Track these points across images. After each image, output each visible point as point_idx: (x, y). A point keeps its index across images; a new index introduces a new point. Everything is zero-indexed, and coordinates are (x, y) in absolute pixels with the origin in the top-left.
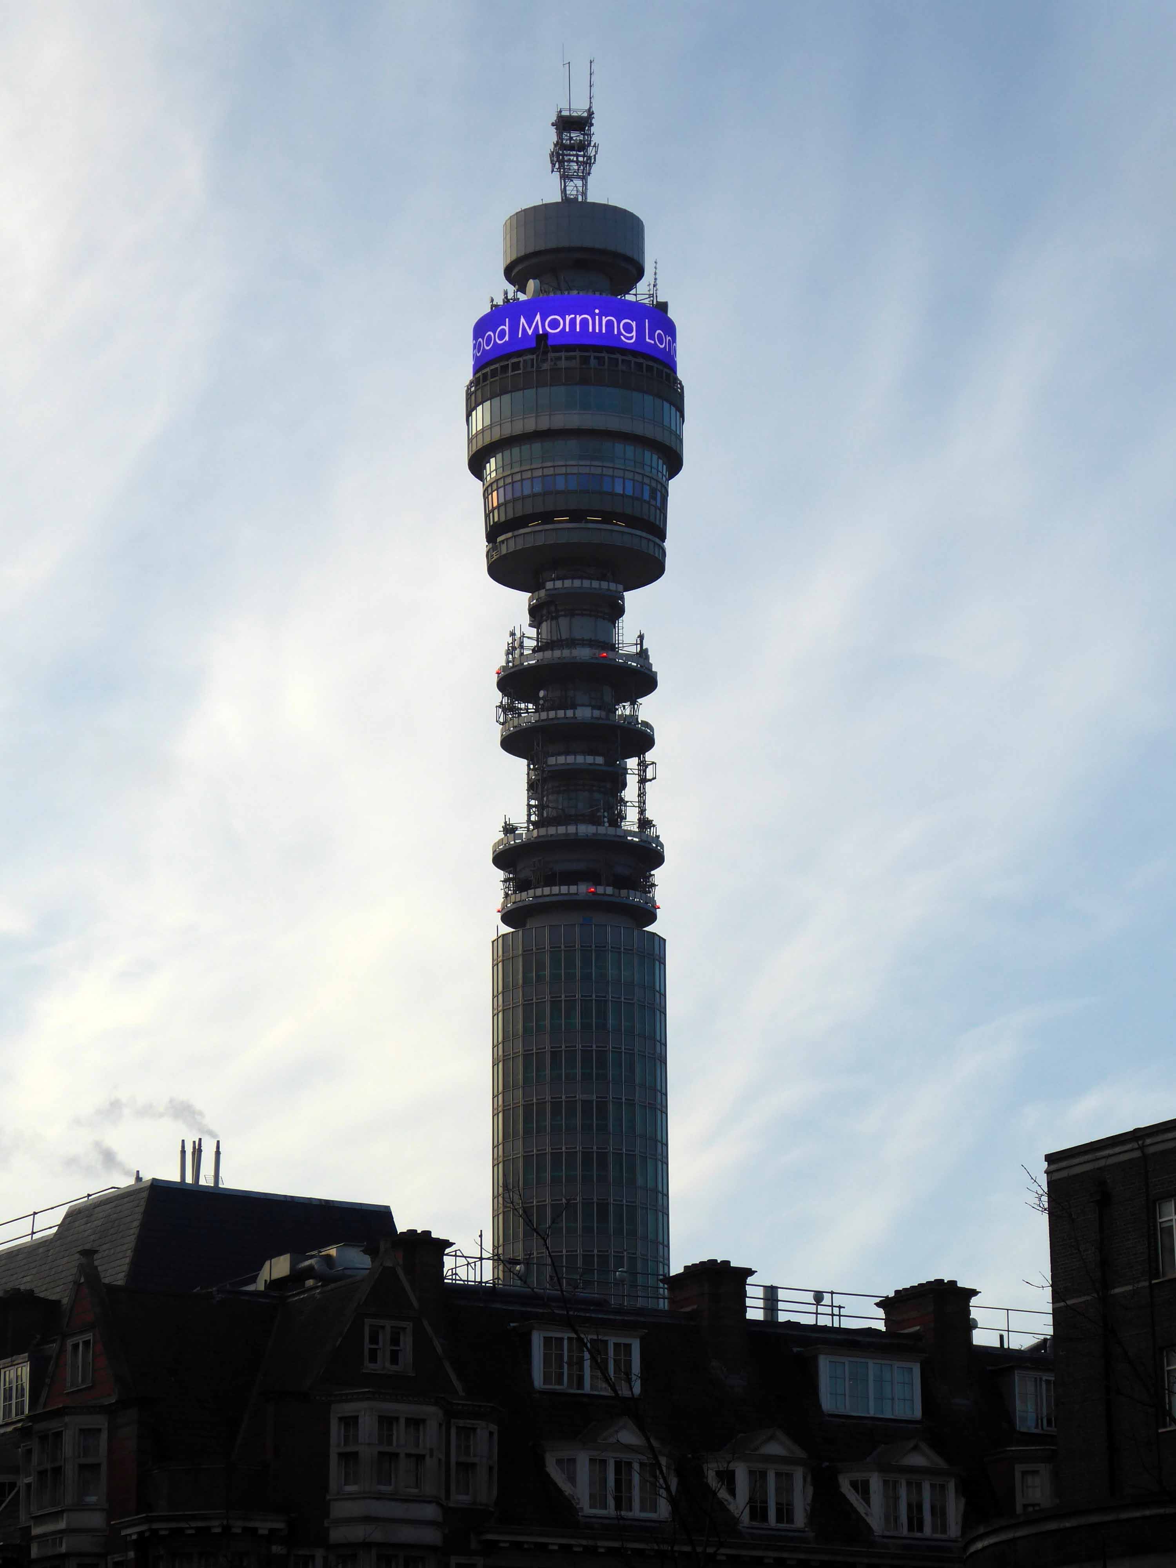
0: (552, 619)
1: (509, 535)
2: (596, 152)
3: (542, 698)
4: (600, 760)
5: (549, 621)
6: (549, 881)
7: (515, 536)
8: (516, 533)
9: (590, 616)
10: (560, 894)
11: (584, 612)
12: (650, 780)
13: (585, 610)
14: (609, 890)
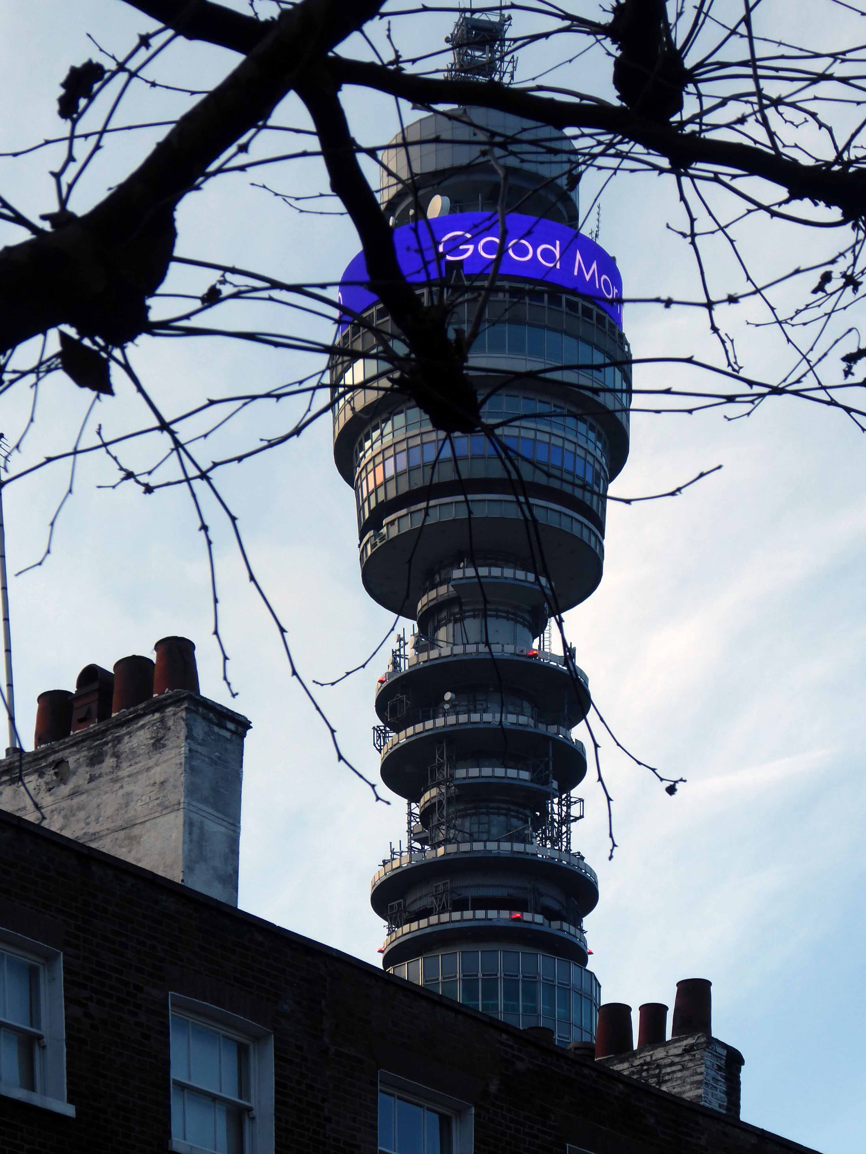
0: (456, 621)
1: (404, 512)
2: (514, 68)
3: (448, 702)
4: (525, 775)
5: (451, 626)
6: (460, 905)
7: (411, 513)
8: (413, 508)
9: (508, 619)
10: (474, 919)
11: (500, 614)
12: (576, 819)
13: (501, 611)
14: (539, 918)
